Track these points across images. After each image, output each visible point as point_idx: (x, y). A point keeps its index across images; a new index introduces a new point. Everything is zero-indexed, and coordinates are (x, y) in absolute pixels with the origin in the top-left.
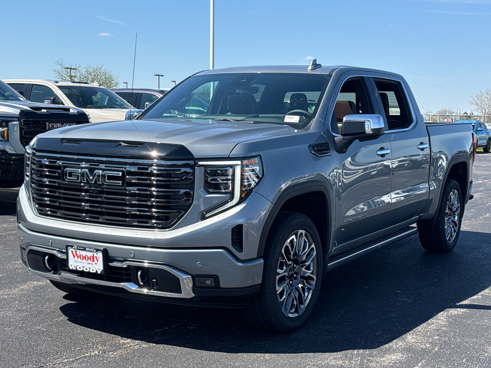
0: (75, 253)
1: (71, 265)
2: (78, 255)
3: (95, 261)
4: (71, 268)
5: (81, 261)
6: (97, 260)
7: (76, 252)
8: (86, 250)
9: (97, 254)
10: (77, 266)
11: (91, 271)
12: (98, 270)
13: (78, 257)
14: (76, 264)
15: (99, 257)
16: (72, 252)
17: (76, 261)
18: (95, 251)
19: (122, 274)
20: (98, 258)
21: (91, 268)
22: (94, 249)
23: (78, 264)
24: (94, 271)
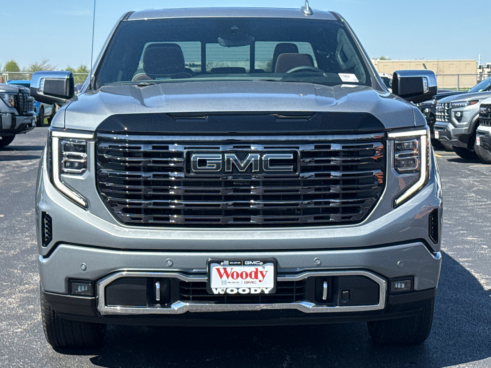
0: (222, 271)
1: (216, 289)
2: (229, 273)
3: (259, 278)
4: (215, 292)
5: (232, 280)
6: (263, 276)
7: (225, 269)
8: (244, 265)
9: (264, 268)
10: (227, 289)
11: (253, 292)
12: (265, 290)
13: (228, 276)
14: (224, 286)
15: (266, 272)
16: (218, 270)
17: (224, 282)
18: (262, 263)
19: (291, 291)
20: (264, 273)
21: (251, 289)
22: (259, 262)
23: (228, 285)
24: (259, 291)
